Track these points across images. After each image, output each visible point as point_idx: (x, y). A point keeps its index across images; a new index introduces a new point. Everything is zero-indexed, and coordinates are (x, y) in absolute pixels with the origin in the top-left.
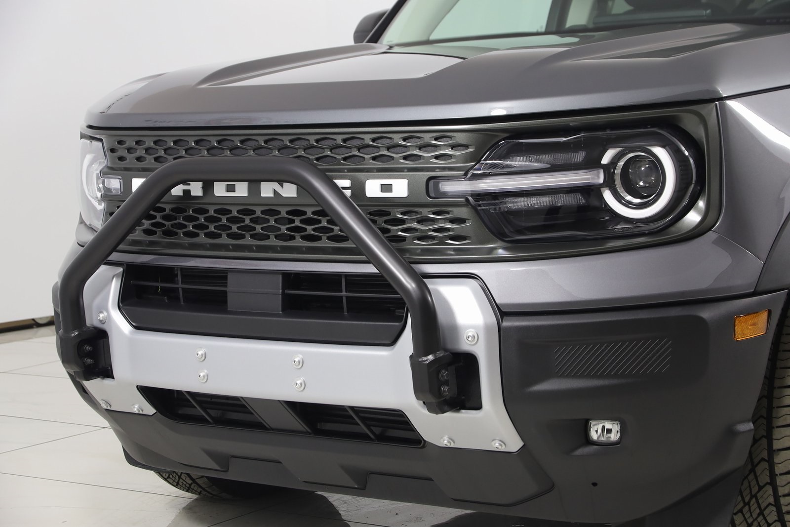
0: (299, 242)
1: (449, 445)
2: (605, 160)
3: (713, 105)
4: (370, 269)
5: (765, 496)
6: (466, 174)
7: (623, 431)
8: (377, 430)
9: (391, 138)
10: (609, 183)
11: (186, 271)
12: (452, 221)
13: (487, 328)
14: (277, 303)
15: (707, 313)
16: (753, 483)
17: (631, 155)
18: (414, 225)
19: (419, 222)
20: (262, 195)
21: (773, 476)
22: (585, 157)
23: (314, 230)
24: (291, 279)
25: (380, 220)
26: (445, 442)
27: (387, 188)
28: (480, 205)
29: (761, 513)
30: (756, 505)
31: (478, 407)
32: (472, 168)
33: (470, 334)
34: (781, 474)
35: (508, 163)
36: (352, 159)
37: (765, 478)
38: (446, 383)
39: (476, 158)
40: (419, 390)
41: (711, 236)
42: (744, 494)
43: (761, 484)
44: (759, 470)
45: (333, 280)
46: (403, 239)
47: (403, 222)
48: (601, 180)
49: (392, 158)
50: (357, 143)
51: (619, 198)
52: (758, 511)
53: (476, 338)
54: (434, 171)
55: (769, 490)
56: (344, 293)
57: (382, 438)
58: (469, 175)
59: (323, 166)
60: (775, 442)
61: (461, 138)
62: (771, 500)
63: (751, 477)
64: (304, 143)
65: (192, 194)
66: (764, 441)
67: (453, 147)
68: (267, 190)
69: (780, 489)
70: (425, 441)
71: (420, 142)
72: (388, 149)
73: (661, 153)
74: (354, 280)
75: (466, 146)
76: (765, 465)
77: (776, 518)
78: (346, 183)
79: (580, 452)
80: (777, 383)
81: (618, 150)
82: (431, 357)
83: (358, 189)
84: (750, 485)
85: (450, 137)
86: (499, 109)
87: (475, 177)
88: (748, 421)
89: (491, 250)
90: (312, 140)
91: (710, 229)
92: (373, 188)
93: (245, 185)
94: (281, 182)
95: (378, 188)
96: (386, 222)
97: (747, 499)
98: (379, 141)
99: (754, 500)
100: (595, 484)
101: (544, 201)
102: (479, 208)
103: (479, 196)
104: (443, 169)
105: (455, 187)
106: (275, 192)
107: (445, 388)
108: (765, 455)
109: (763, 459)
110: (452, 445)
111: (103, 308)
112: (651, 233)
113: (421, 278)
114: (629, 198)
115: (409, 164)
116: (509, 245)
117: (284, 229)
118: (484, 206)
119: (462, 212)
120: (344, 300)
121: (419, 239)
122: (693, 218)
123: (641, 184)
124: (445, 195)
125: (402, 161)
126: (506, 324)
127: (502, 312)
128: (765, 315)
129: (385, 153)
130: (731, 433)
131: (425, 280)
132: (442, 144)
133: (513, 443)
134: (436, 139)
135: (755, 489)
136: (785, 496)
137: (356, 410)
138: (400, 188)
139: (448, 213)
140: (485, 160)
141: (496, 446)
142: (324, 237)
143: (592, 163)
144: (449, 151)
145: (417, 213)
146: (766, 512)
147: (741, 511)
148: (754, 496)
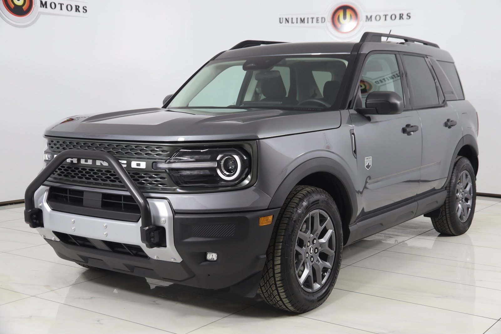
0: (108, 182)
1: (156, 259)
2: (218, 159)
3: (256, 141)
5: (271, 281)
6: (166, 161)
8: (135, 252)
9: (141, 147)
10: (219, 167)
11: (70, 190)
12: (161, 178)
13: (169, 218)
14: (100, 204)
15: (249, 216)
16: (268, 276)
17: (227, 157)
18: (148, 179)
19: (150, 178)
20: (97, 164)
21: (274, 274)
22: (211, 157)
23: (114, 178)
24: (105, 196)
25: (136, 176)
26: (155, 258)
27: (138, 165)
28: (171, 173)
29: (270, 287)
30: (268, 284)
31: (165, 246)
32: (168, 159)
33: (163, 220)
34: (277, 273)
35: (181, 158)
36: (128, 153)
37: (271, 275)
38: (153, 237)
39: (170, 156)
40: (143, 240)
41: (253, 188)
42: (265, 280)
43: (270, 276)
44: (269, 271)
45: (119, 197)
46: (144, 183)
47: (144, 177)
48: (216, 166)
49: (142, 154)
50: (130, 147)
51: (222, 172)
52: (269, 286)
53: (165, 222)
54: (156, 160)
55: (273, 279)
56: (122, 202)
57: (136, 255)
59: (118, 155)
60: (275, 262)
61: (165, 148)
62: (273, 282)
63: (267, 274)
64: (112, 146)
65: (74, 162)
66: (272, 261)
67: (162, 151)
68: (98, 163)
69: (276, 278)
70: (149, 257)
71: (151, 149)
72: (141, 150)
73: (236, 157)
74: (126, 197)
75: (167, 151)
76: (271, 270)
77: (275, 289)
78: (125, 162)
79: (202, 264)
80: (277, 241)
81: (222, 155)
82: (147, 228)
83: (129, 164)
84: (266, 277)
85: (161, 148)
86: (181, 139)
87: (170, 163)
88: (264, 254)
89: (175, 190)
90: (115, 145)
91: (253, 185)
92: (134, 164)
93: (91, 161)
94: (103, 161)
95: (136, 165)
96: (138, 177)
97: (266, 282)
98: (138, 147)
99: (268, 282)
100: (209, 275)
101: (195, 172)
102: (170, 174)
103: (171, 169)
104: (159, 159)
105: (163, 166)
106: (101, 164)
107: (152, 239)
108: (271, 266)
109: (271, 268)
110: (158, 259)
111: (42, 202)
112: (231, 186)
113: (145, 198)
114: (225, 172)
115: (147, 156)
116: (181, 188)
117: (104, 177)
118: (172, 173)
119: (164, 175)
120: (123, 204)
121: (149, 184)
122: (246, 182)
123: (230, 168)
124: (160, 168)
125: (145, 155)
126: (176, 216)
127: (175, 212)
128: (272, 216)
129: (139, 152)
130: (258, 258)
131: (147, 199)
132: (158, 150)
133: (179, 259)
134: (157, 148)
135: (268, 278)
136: (278, 281)
137: (125, 244)
138: (143, 165)
139: (159, 175)
140: (173, 157)
141: (172, 260)
142: (117, 181)
143: (213, 159)
144: (161, 153)
145: (149, 174)
146: (272, 287)
148: (268, 281)
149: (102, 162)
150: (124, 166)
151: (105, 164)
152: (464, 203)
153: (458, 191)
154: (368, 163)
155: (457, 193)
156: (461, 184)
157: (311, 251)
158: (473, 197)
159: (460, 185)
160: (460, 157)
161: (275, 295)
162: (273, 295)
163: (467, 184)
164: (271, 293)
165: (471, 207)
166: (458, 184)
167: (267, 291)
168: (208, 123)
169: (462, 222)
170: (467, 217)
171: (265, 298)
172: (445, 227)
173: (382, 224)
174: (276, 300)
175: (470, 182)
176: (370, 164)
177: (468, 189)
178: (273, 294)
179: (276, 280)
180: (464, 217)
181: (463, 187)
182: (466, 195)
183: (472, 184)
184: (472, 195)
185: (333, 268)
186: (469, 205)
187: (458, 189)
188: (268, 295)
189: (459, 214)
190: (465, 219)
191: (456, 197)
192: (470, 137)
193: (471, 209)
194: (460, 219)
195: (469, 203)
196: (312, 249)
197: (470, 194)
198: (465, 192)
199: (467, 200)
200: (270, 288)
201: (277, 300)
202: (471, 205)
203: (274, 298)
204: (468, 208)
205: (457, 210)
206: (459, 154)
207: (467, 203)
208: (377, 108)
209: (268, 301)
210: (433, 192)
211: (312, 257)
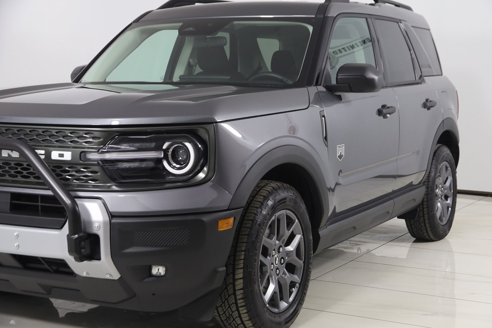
0: (19, 178)
1: (86, 276)
2: (165, 147)
3: (213, 125)
4: (50, 193)
5: (231, 299)
6: (98, 151)
7: (166, 271)
8: (55, 268)
9: (65, 132)
10: (166, 157)
12: (91, 172)
13: (104, 223)
14: (8, 207)
15: (206, 218)
16: (226, 294)
17: (176, 145)
18: (74, 173)
19: (76, 172)
20: (3, 156)
21: (235, 290)
22: (156, 145)
23: (27, 173)
24: (14, 196)
25: (58, 171)
26: (84, 274)
27: (61, 155)
28: (105, 166)
29: (229, 307)
30: (227, 303)
31: (99, 259)
32: (102, 148)
33: (96, 225)
34: (238, 290)
35: (119, 147)
36: (46, 141)
37: (231, 292)
38: (84, 248)
39: (104, 143)
40: (70, 251)
41: (210, 183)
42: (223, 298)
43: (230, 294)
44: (229, 288)
45: (34, 197)
46: (69, 179)
47: (68, 171)
48: (162, 156)
49: (65, 142)
50: (48, 133)
51: (170, 164)
52: (228, 306)
53: (99, 227)
54: (84, 149)
55: (233, 297)
56: (39, 204)
57: (57, 272)
58: (100, 151)
59: (32, 143)
60: (236, 275)
61: (97, 134)
62: (234, 301)
63: (226, 291)
64: (24, 132)
66: (231, 275)
67: (93, 138)
68: (5, 153)
69: (237, 296)
70: (76, 274)
71: (78, 135)
72: (63, 137)
73: (189, 145)
74: (44, 197)
75: (99, 138)
76: (231, 286)
77: (236, 309)
78: (43, 152)
79: (146, 280)
80: (238, 249)
81: (170, 143)
82: (76, 236)
83: (48, 155)
84: (225, 295)
85: (92, 133)
86: (115, 122)
87: (103, 153)
88: (224, 266)
89: (110, 187)
90: (28, 130)
91: (209, 180)
92: (55, 155)
94: (12, 150)
95: (58, 155)
96: (61, 171)
97: (223, 301)
98: (59, 133)
99: (226, 301)
100: (154, 294)
101: (136, 165)
102: (104, 167)
103: (105, 161)
104: (89, 148)
105: (94, 156)
106: (9, 155)
107: (83, 250)
108: (231, 281)
109: (231, 283)
110: (88, 276)
112: (183, 181)
113: (73, 198)
114: (174, 165)
115: (73, 145)
116: (118, 184)
117: (12, 172)
118: (107, 166)
119: (96, 168)
120: (40, 207)
121: (76, 180)
122: (202, 175)
123: (180, 158)
124: (90, 160)
125: (69, 143)
126: (114, 221)
127: (112, 215)
128: (232, 219)
129: (62, 139)
130: (215, 271)
131: (76, 199)
132: (88, 136)
133: (116, 275)
134: (86, 134)
135: (227, 297)
136: (239, 299)
137: (43, 258)
138: (68, 156)
139: (89, 168)
140: (108, 145)
141: (108, 277)
142: (31, 176)
143: (158, 148)
144: (91, 140)
145: (75, 168)
146: (231, 307)
147: (221, 306)
148: (226, 299)
149: (10, 152)
150: (43, 157)
151: (15, 155)
152: (444, 201)
153: (438, 187)
154: (341, 153)
155: (436, 190)
156: (441, 178)
157: (277, 262)
158: (453, 194)
159: (439, 180)
160: (439, 145)
161: (234, 318)
162: (233, 318)
163: (447, 178)
164: (230, 315)
165: (451, 207)
166: (437, 178)
167: (225, 312)
168: (151, 101)
169: (442, 224)
170: (448, 219)
171: (222, 321)
172: (422, 231)
173: (355, 228)
174: (235, 323)
175: (450, 176)
176: (343, 154)
177: (448, 184)
178: (232, 316)
179: (237, 298)
180: (444, 218)
181: (443, 182)
182: (446, 191)
183: (452, 179)
184: (452, 191)
185: (302, 283)
186: (449, 203)
187: (438, 185)
188: (226, 318)
189: (438, 215)
190: (445, 221)
191: (435, 195)
192: (450, 121)
193: (451, 208)
194: (440, 221)
195: (449, 201)
196: (277, 259)
197: (451, 190)
198: (444, 188)
199: (446, 197)
200: (229, 309)
201: (237, 323)
202: (451, 204)
203: (233, 321)
204: (448, 208)
205: (436, 209)
206: (438, 143)
207: (447, 201)
208: (351, 85)
209: (225, 326)
210: (410, 187)
211: (277, 269)
